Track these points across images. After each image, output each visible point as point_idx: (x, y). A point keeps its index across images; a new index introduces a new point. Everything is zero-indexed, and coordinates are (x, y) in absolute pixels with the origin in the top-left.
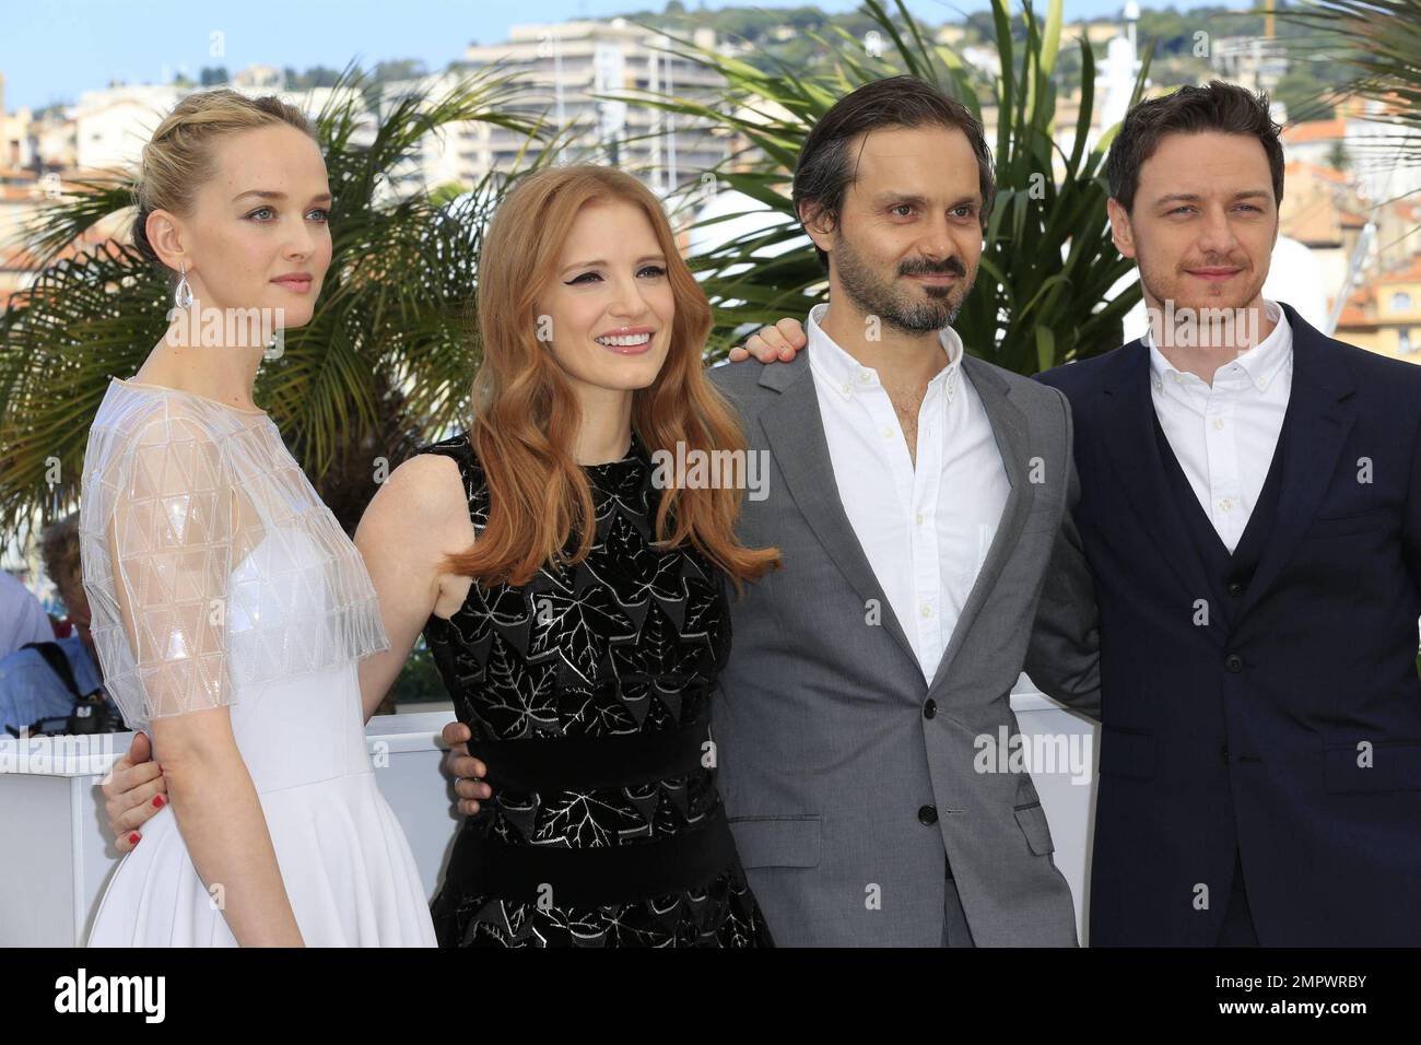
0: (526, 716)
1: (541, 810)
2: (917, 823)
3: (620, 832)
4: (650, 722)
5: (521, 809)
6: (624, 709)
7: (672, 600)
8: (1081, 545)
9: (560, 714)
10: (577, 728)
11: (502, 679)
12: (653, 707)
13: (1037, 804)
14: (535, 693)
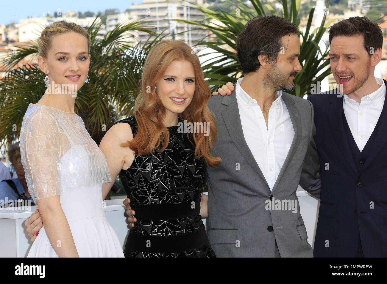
0: (149, 198)
1: (153, 226)
2: (267, 231)
3: (176, 232)
4: (184, 200)
5: (147, 225)
6: (177, 196)
7: (191, 166)
8: (316, 148)
9: (159, 198)
10: (164, 202)
11: (142, 187)
12: (185, 196)
13: (303, 224)
14: (152, 191)
